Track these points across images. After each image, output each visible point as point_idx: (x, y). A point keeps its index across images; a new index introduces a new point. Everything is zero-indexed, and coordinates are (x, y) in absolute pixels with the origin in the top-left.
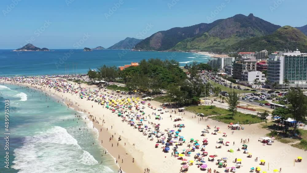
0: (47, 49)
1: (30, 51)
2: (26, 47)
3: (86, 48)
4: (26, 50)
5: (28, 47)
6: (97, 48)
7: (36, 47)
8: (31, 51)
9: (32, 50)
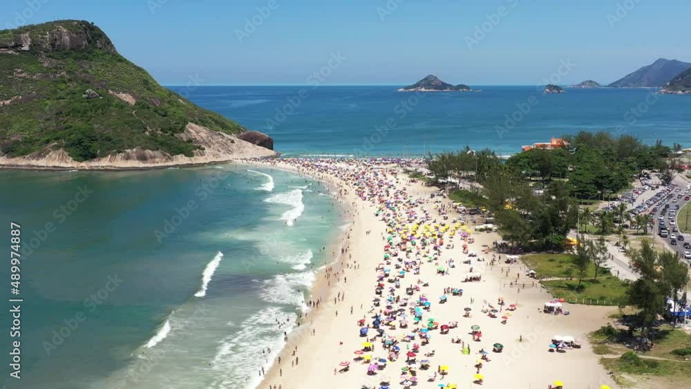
0: (467, 88)
1: (431, 90)
2: (423, 83)
3: (550, 87)
4: (423, 90)
5: (429, 82)
6: (583, 84)
7: (443, 83)
8: (433, 90)
9: (435, 89)
